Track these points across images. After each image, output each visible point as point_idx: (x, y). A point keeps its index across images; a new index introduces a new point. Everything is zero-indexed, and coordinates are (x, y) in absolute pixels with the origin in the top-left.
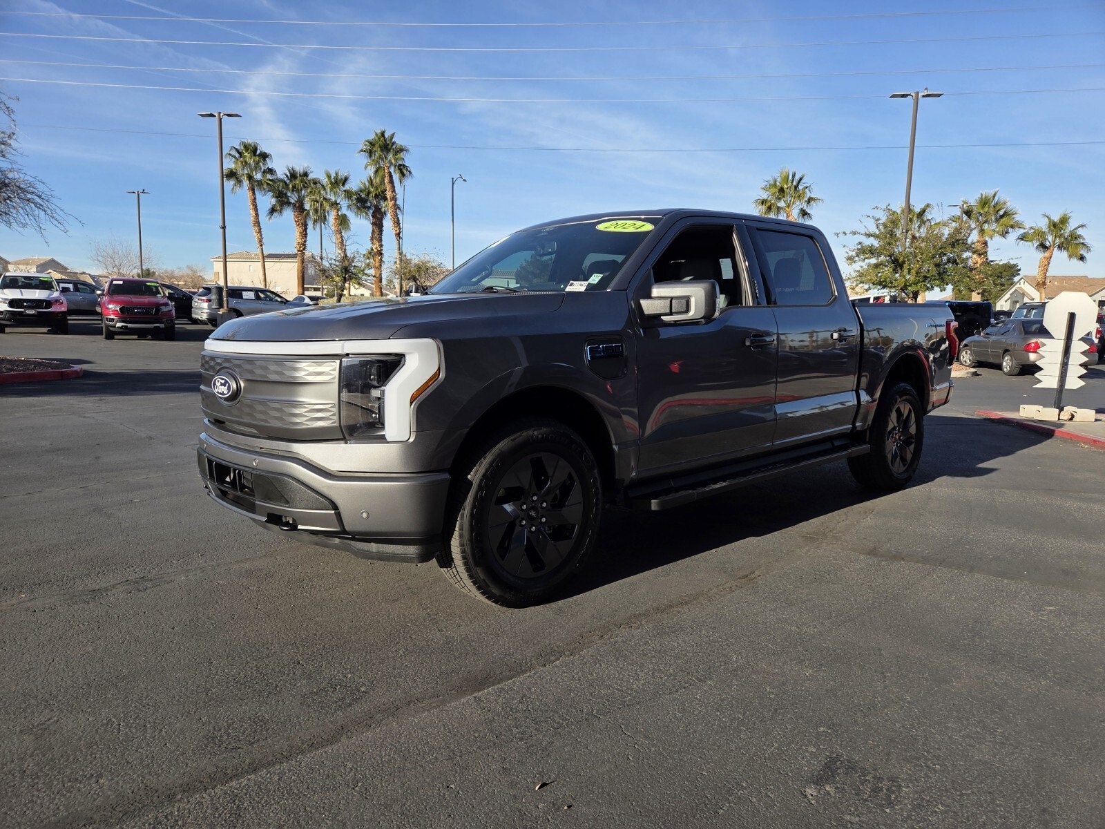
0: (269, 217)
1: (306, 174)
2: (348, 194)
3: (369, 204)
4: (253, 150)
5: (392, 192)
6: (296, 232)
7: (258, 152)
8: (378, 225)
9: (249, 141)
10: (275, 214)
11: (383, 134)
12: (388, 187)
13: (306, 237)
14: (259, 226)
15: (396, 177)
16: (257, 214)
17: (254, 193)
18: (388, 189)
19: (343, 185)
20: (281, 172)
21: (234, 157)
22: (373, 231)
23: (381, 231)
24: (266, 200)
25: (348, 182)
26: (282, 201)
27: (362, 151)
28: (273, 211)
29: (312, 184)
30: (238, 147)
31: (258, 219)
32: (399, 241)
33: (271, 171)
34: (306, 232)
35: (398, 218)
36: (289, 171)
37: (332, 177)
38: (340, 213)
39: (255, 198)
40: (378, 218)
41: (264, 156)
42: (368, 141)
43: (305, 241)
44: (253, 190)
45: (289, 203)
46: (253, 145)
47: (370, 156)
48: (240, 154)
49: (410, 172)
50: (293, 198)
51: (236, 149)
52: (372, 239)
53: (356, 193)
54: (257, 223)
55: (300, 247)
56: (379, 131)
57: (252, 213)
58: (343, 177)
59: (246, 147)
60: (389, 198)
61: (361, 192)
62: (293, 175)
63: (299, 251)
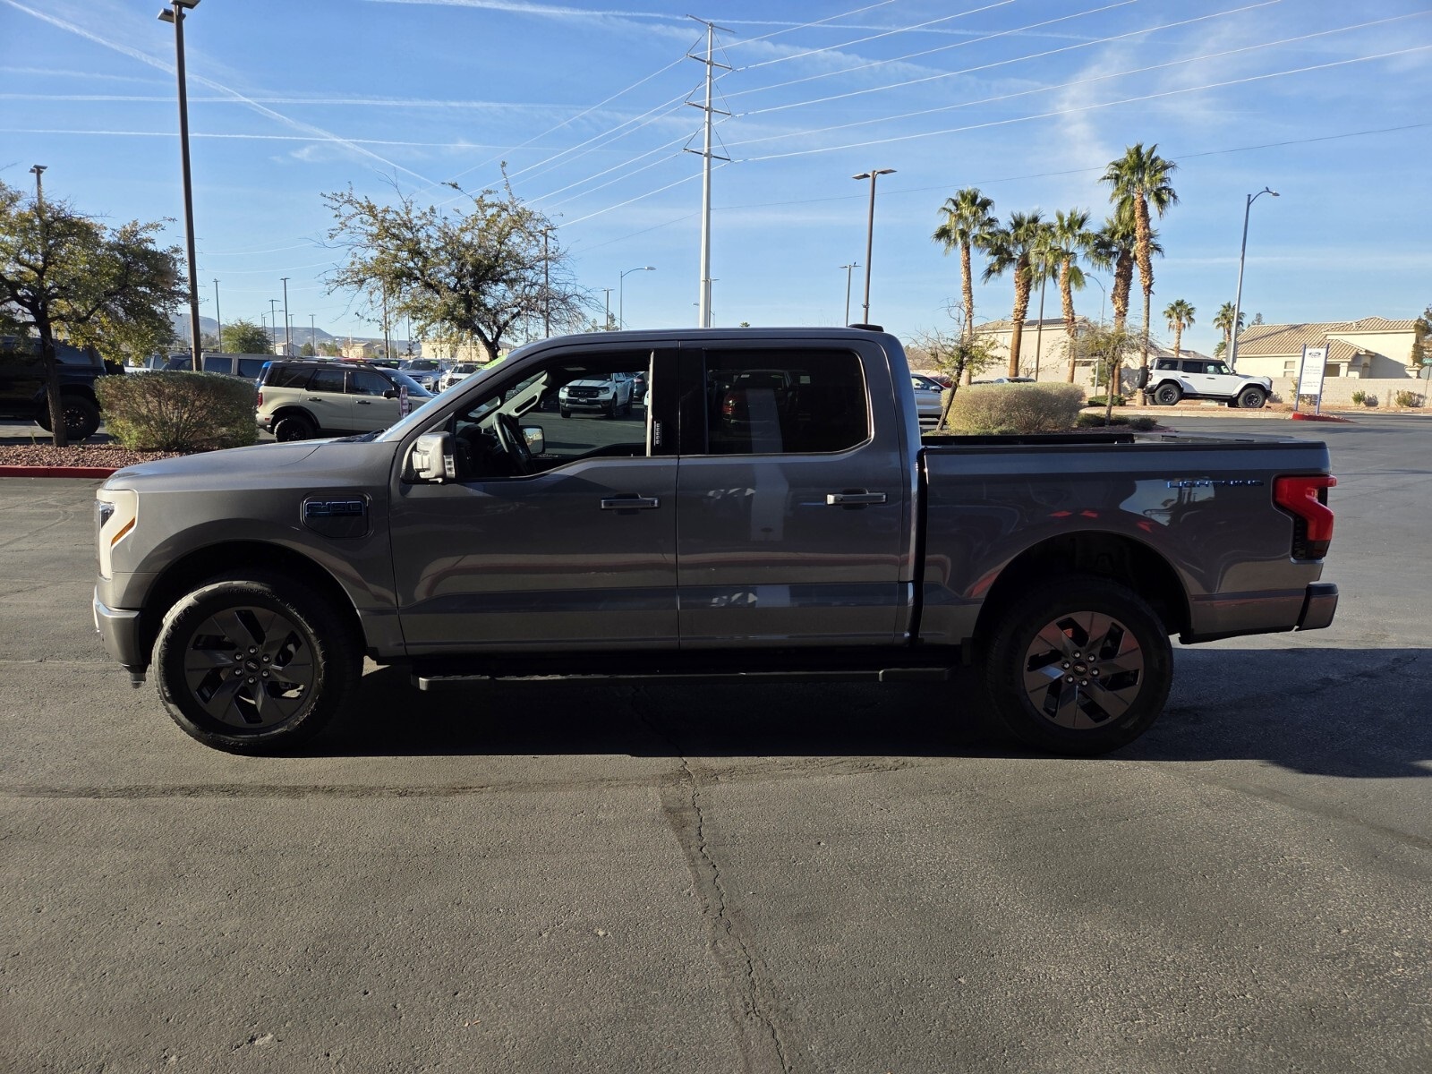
0: (985, 279)
1: (1035, 220)
2: (1084, 239)
3: (1114, 249)
4: (973, 199)
5: (1144, 229)
6: (1015, 294)
7: (979, 200)
8: (1125, 277)
9: (968, 188)
10: (993, 275)
11: (1138, 149)
12: (1139, 222)
13: (1027, 302)
14: (970, 292)
15: (1153, 207)
16: (969, 278)
17: (968, 253)
18: (1138, 225)
19: (1080, 227)
20: (1004, 223)
21: (950, 211)
22: (1117, 285)
23: (1127, 285)
24: (982, 259)
25: (1086, 222)
26: (1002, 256)
27: (1104, 178)
28: (989, 272)
29: (1039, 232)
30: (954, 198)
31: (970, 284)
32: (1148, 295)
33: (991, 222)
34: (1028, 294)
35: (1150, 264)
36: (1014, 218)
37: (1066, 219)
38: (1071, 266)
39: (969, 259)
40: (1125, 267)
41: (985, 204)
42: (1113, 164)
43: (1025, 307)
44: (967, 249)
45: (1011, 260)
46: (972, 193)
47: (1117, 183)
48: (956, 203)
49: (1175, 197)
50: (1017, 253)
51: (953, 200)
52: (1113, 296)
53: (1098, 236)
54: (969, 290)
55: (1018, 315)
56: (1133, 147)
57: (964, 277)
58: (1080, 217)
59: (964, 197)
60: (1138, 238)
61: (1105, 233)
62: (1018, 224)
63: (1015, 320)
